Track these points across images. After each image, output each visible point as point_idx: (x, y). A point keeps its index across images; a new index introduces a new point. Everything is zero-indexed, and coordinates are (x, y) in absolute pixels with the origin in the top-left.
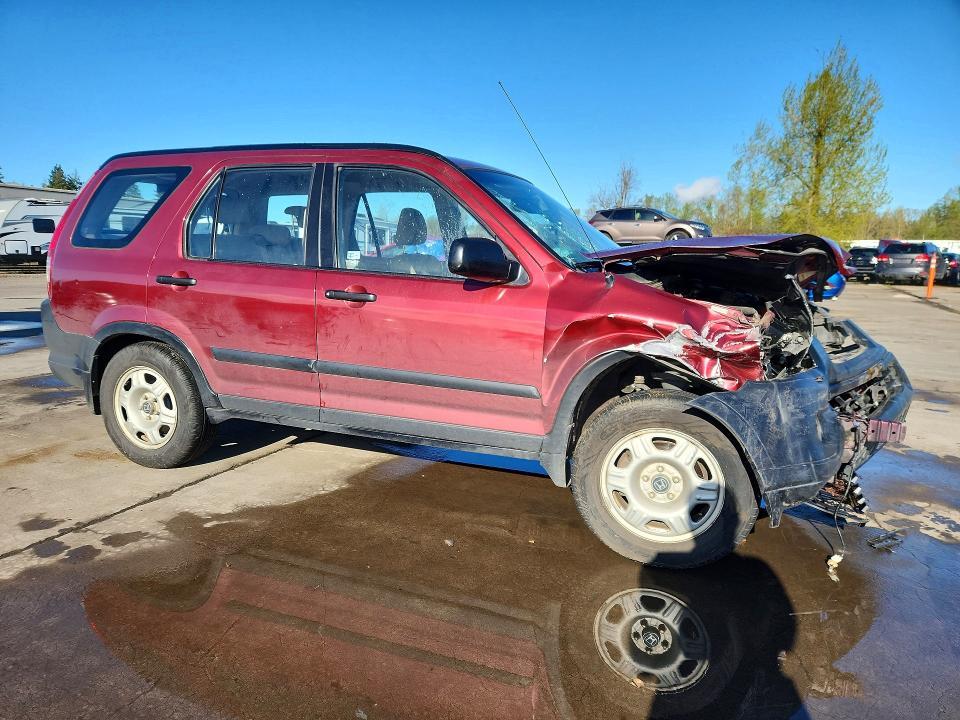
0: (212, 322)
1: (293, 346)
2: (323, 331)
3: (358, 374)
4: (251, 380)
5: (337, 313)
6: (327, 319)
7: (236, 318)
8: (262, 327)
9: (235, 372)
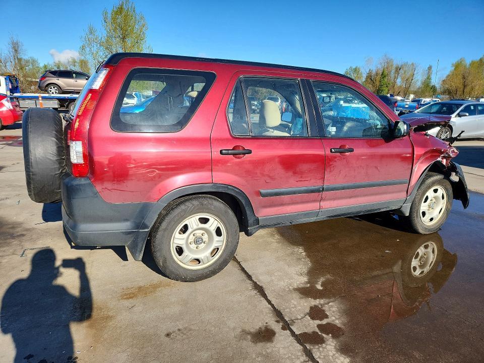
0: (263, 175)
1: (312, 181)
2: (328, 170)
3: (343, 188)
4: (282, 204)
5: (336, 159)
6: (331, 163)
7: (279, 170)
8: (295, 173)
9: (272, 202)
